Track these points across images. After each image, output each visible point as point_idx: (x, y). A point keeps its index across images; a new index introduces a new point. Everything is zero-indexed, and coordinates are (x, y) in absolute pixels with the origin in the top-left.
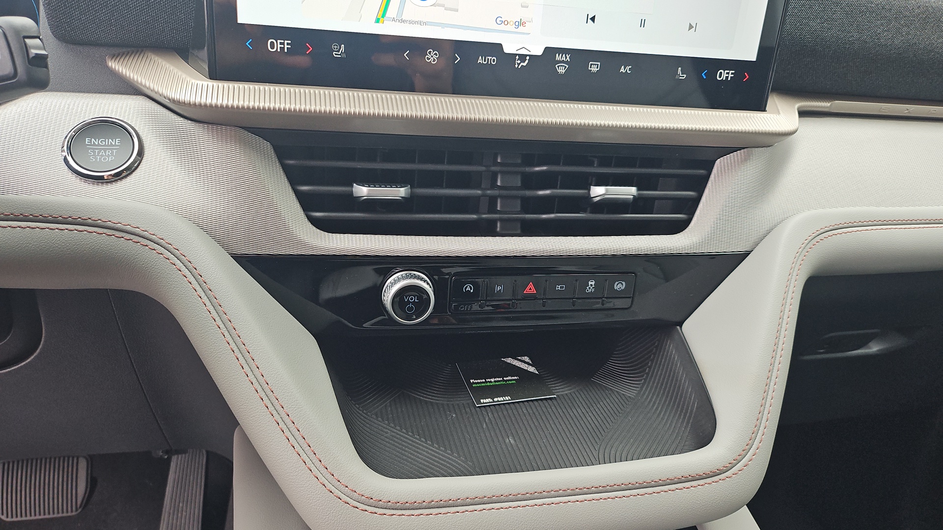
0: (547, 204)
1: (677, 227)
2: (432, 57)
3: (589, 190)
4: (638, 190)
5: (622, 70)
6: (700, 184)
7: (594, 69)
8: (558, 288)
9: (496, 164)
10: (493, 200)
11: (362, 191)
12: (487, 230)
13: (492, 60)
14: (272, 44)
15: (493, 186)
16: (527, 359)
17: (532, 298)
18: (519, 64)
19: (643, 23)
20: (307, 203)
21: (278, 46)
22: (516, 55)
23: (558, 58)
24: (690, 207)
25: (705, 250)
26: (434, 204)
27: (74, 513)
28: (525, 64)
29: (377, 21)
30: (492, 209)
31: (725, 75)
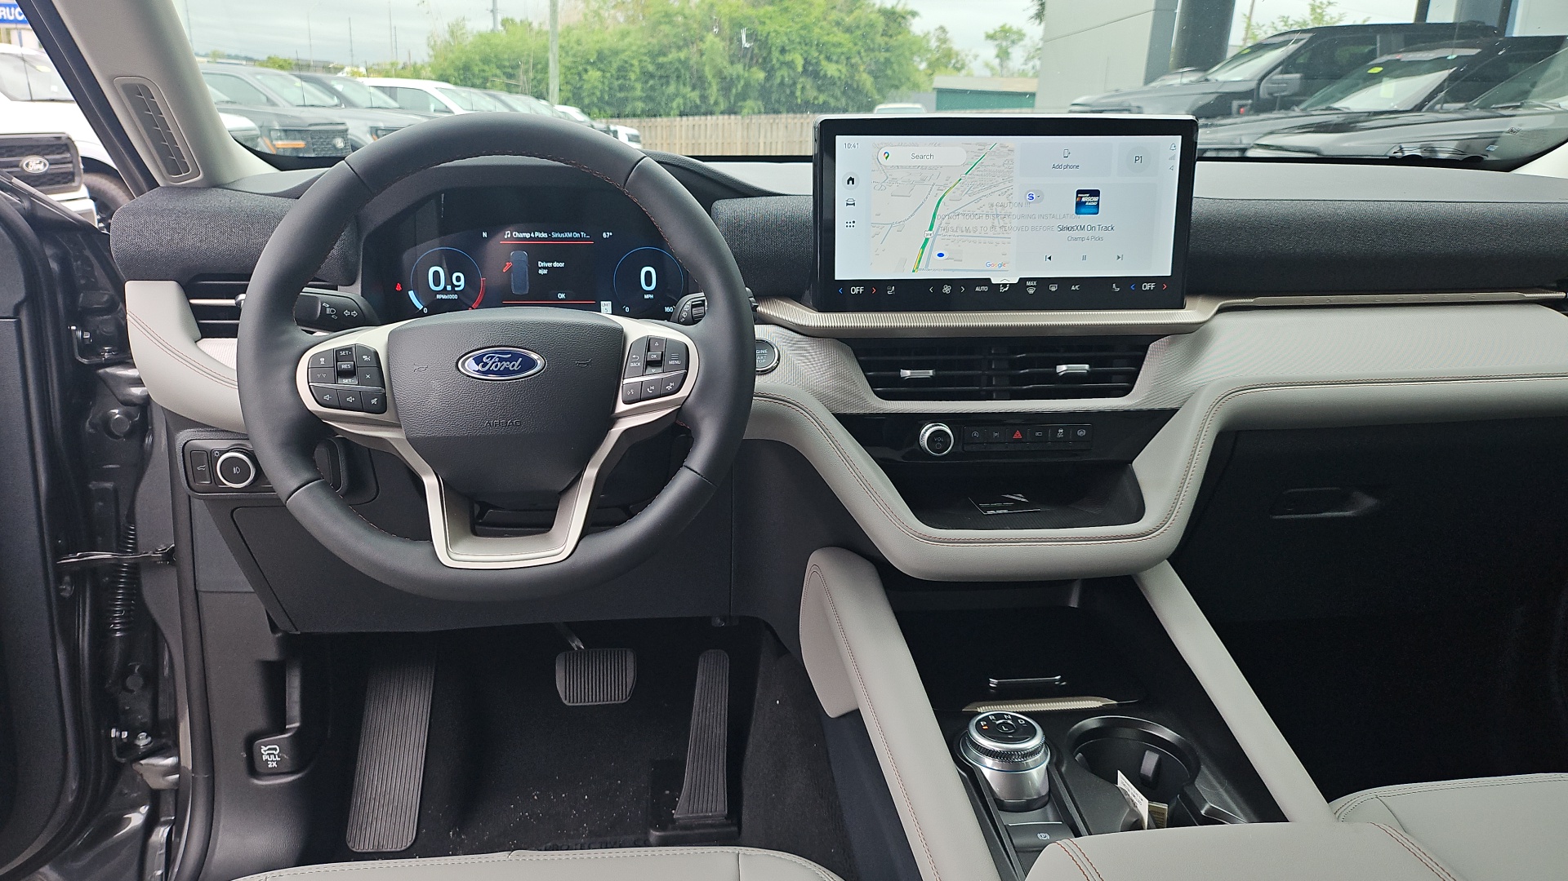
0: (1028, 379)
1: (1125, 392)
2: (947, 289)
3: (1056, 368)
4: (1090, 367)
5: (1073, 288)
6: (1138, 362)
7: (1053, 289)
8: (1037, 434)
9: (990, 354)
10: (990, 378)
11: (906, 373)
12: (988, 397)
13: (985, 288)
14: (853, 290)
15: (990, 368)
16: (1020, 495)
17: (1018, 441)
18: (1002, 290)
19: (1084, 258)
20: (873, 383)
21: (856, 291)
22: (1000, 284)
23: (1028, 283)
24: (1132, 378)
25: (1144, 407)
26: (948, 381)
27: (624, 701)
28: (1006, 289)
29: (914, 271)
30: (990, 384)
31: (1148, 286)
